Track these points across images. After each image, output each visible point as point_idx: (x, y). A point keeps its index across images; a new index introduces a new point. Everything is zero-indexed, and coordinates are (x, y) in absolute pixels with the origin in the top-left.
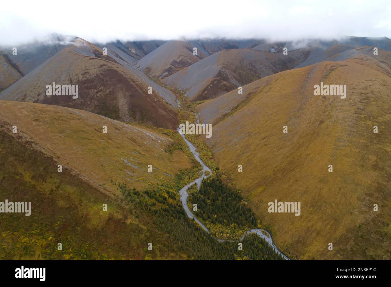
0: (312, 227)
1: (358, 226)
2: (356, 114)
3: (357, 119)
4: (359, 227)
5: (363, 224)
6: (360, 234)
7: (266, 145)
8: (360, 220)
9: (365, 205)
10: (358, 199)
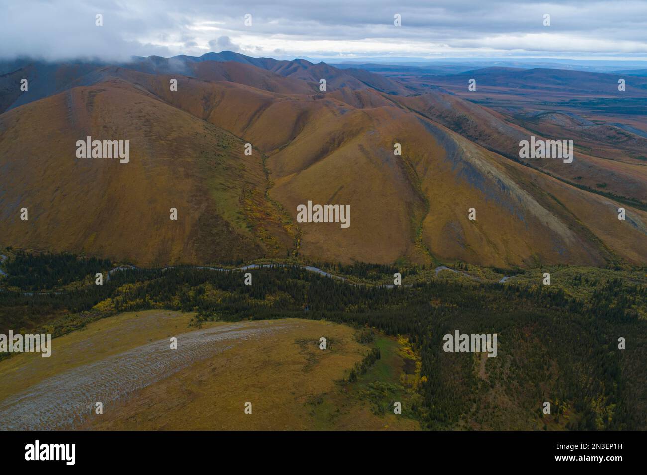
0: (165, 238)
1: (197, 219)
2: (146, 136)
3: (151, 141)
4: (199, 220)
5: (201, 217)
6: (202, 224)
7: (65, 196)
8: (197, 215)
9: (195, 204)
10: (188, 202)
